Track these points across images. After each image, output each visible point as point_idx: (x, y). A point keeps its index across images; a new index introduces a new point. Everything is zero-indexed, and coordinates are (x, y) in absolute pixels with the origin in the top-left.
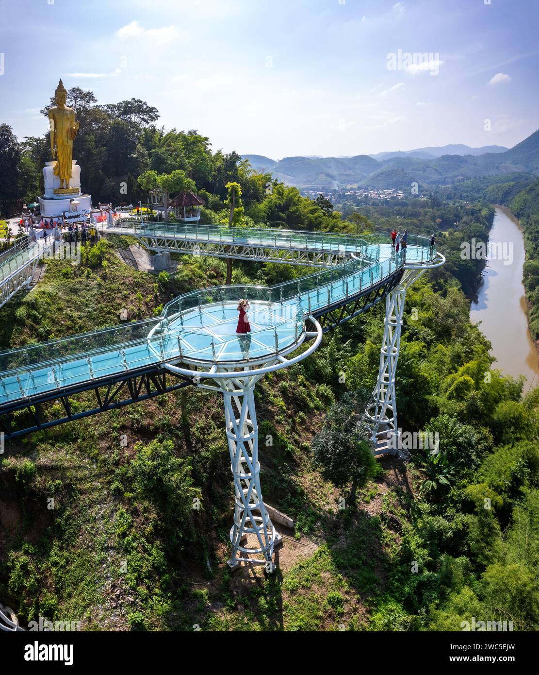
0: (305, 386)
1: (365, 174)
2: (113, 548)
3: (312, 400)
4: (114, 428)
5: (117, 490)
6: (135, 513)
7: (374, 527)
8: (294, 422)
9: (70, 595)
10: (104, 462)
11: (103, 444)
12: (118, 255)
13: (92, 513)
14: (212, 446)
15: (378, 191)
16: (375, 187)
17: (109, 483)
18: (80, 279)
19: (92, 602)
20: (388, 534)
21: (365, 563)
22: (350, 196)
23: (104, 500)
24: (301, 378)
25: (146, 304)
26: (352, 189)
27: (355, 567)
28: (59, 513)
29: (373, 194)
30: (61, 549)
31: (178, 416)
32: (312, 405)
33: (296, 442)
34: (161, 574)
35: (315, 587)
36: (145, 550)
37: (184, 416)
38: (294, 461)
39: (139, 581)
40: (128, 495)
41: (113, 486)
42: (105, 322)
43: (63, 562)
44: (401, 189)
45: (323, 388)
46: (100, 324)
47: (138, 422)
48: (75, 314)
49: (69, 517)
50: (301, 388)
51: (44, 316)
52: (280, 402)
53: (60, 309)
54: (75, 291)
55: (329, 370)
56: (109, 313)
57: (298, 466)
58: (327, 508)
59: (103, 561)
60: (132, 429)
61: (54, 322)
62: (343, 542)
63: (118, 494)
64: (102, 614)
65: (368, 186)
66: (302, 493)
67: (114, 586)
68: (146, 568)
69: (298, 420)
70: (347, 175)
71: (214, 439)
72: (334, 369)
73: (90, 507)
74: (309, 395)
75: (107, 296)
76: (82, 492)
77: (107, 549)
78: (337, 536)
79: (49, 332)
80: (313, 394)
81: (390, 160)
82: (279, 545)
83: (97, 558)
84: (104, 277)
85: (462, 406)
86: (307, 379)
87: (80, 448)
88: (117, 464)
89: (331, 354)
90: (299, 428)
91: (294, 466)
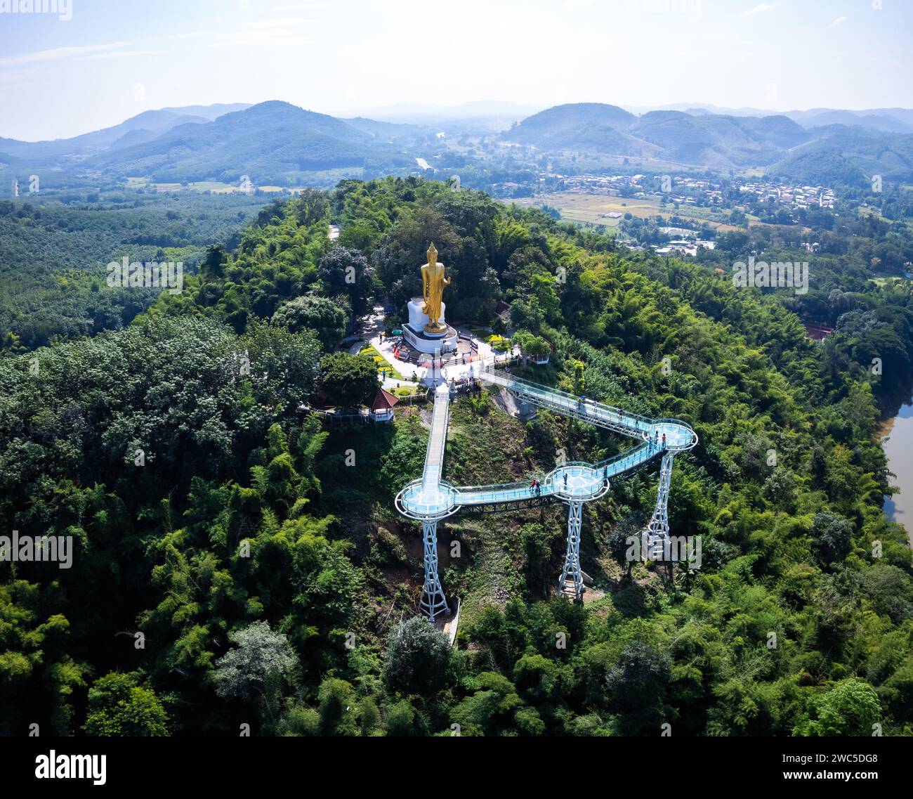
0: (612, 505)
1: (780, 150)
2: (501, 573)
3: (616, 515)
4: (505, 517)
5: (506, 546)
6: (514, 559)
7: (641, 591)
8: (602, 527)
9: (475, 590)
10: (499, 533)
11: (498, 524)
12: (494, 401)
13: (491, 556)
14: (555, 533)
15: (794, 187)
16: (790, 179)
17: (502, 543)
18: (477, 425)
19: (487, 594)
20: (649, 596)
21: (629, 606)
22: (747, 194)
23: (498, 551)
24: (610, 499)
25: (520, 444)
26: (753, 180)
27: (624, 606)
28: (474, 553)
29: (784, 193)
30: (472, 570)
31: (539, 515)
32: (615, 518)
33: (601, 540)
34: (523, 589)
35: (600, 612)
36: (517, 577)
37: (542, 515)
38: (598, 550)
39: (513, 589)
40: (511, 550)
41: (504, 544)
42: (496, 455)
43: (473, 576)
44: (832, 187)
45: (626, 508)
46: (493, 456)
47: (518, 515)
48: (478, 449)
49: (478, 556)
50: (610, 506)
51: (461, 450)
52: (595, 514)
53: (469, 445)
54: (475, 433)
55: (632, 495)
56: (498, 449)
57: (601, 553)
58: (614, 578)
59: (495, 578)
60: (514, 519)
61: (467, 454)
62: (619, 594)
63: (506, 549)
64: (491, 600)
65: (781, 175)
66: (600, 568)
67: (499, 590)
68: (517, 584)
69: (604, 526)
70: (750, 151)
71: (556, 530)
72: (635, 495)
73: (490, 553)
74: (614, 512)
75: (496, 437)
76: (486, 545)
77: (498, 573)
78: (617, 592)
79: (465, 460)
80: (617, 511)
81: (825, 129)
82: (583, 591)
83: (491, 576)
84: (492, 424)
85: (724, 530)
86: (615, 501)
87: (486, 524)
88: (506, 534)
89: (635, 484)
90: (605, 532)
91: (599, 553)
